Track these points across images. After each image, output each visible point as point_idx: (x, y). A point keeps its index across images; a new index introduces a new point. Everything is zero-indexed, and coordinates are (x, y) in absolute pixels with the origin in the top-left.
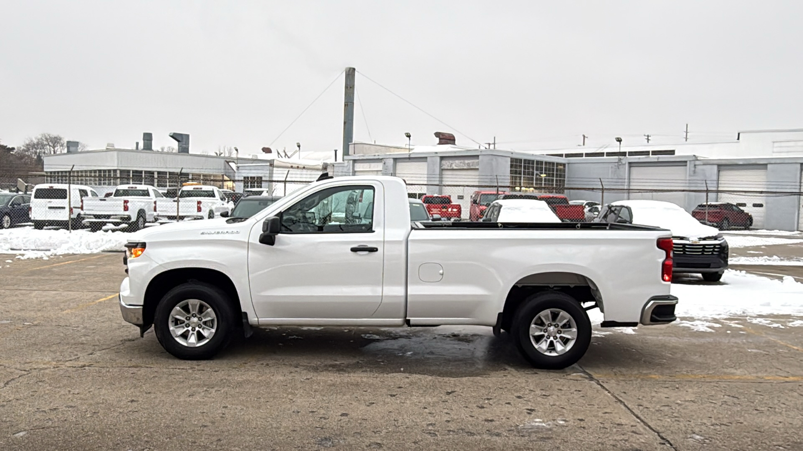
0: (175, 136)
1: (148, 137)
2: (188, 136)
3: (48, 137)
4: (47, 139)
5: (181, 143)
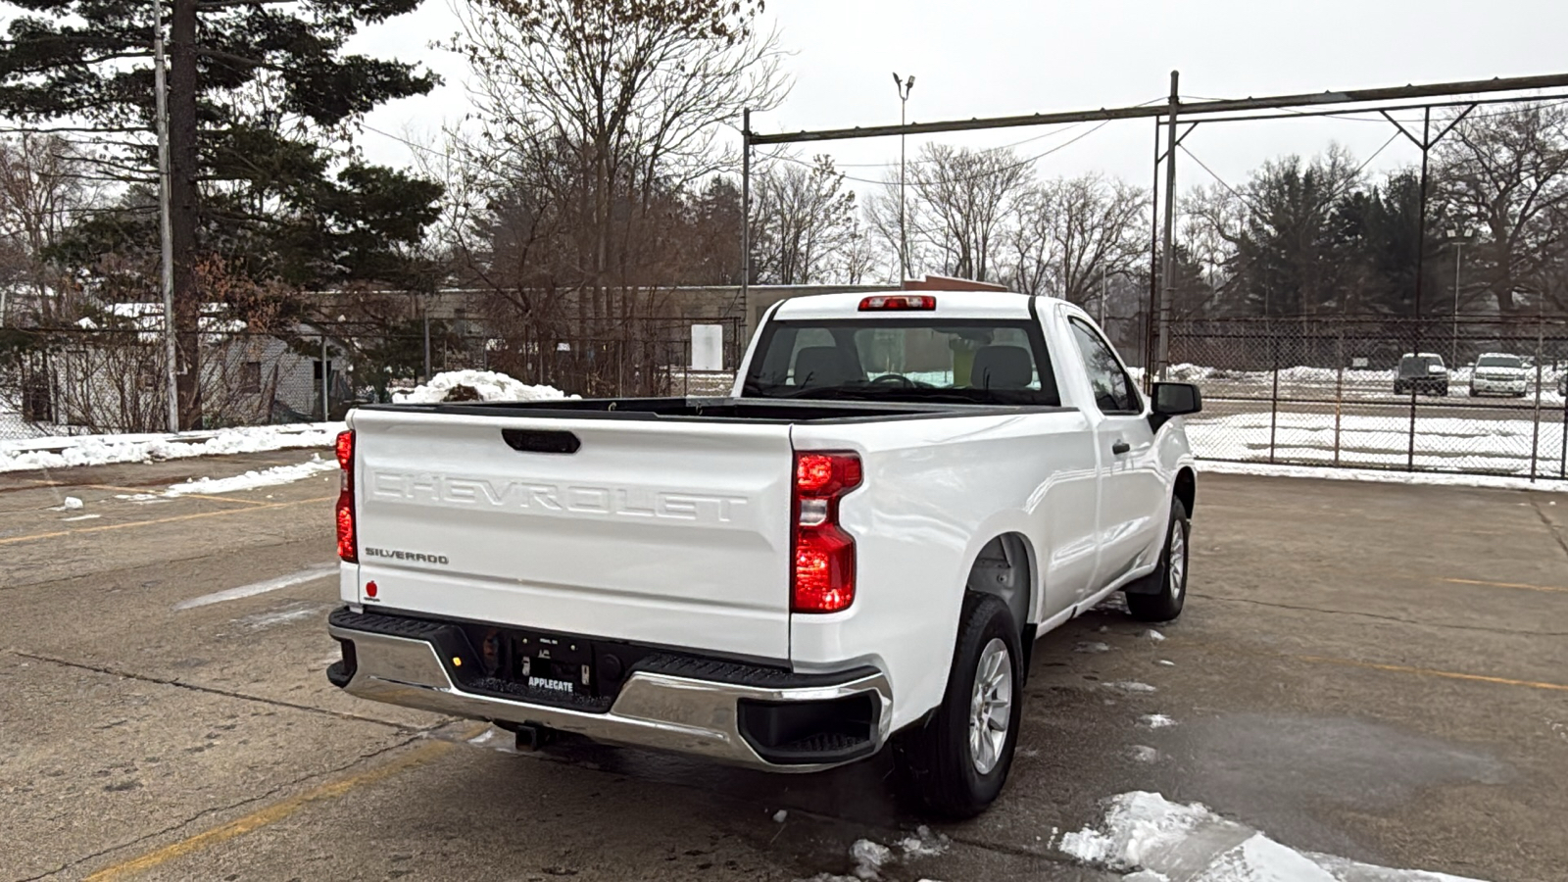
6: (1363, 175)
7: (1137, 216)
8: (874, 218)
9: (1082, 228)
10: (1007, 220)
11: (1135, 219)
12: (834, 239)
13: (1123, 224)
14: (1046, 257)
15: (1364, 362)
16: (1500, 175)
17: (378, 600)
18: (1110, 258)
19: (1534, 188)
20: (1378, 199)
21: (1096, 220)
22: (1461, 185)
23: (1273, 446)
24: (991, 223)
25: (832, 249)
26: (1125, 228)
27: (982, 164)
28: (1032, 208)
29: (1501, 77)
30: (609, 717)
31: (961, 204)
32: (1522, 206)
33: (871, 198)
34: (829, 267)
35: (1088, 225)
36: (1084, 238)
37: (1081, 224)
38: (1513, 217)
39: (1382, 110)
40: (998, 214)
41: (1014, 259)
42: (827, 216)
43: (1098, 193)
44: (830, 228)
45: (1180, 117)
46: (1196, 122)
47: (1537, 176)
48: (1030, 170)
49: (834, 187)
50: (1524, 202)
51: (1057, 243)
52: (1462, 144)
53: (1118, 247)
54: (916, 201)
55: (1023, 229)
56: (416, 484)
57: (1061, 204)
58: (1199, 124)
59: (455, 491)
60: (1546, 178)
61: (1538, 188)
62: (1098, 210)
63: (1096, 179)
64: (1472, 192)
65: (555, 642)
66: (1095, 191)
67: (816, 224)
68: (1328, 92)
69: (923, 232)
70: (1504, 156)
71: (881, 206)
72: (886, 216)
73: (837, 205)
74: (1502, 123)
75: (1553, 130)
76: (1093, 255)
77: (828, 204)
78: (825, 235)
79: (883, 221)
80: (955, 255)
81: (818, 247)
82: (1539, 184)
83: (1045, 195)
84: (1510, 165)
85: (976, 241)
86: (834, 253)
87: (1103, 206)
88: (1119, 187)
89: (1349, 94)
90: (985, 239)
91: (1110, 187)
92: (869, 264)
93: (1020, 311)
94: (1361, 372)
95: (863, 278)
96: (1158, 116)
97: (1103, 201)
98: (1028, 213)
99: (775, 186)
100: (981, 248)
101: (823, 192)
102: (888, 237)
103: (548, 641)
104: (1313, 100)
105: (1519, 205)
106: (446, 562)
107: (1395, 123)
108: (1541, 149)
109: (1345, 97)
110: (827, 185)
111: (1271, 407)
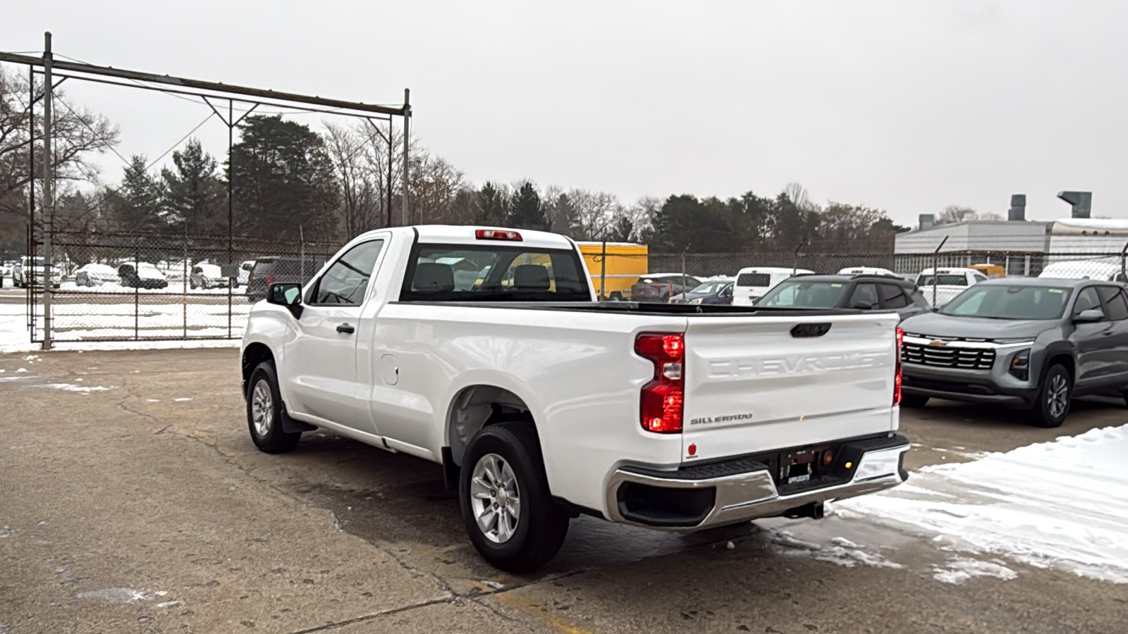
0: (1065, 197)
1: (1019, 202)
2: (1089, 195)
3: (955, 212)
4: (953, 214)
5: (1076, 207)
23: (137, 329)
29: (274, 90)
30: (852, 483)
39: (203, 96)
45: (54, 70)
46: (66, 77)
56: (740, 366)
58: (68, 79)
65: (804, 452)
68: (167, 76)
89: (182, 80)
96: (32, 65)
103: (801, 452)
104: (157, 79)
106: (750, 416)
107: (212, 106)
109: (179, 82)
111: (134, 300)
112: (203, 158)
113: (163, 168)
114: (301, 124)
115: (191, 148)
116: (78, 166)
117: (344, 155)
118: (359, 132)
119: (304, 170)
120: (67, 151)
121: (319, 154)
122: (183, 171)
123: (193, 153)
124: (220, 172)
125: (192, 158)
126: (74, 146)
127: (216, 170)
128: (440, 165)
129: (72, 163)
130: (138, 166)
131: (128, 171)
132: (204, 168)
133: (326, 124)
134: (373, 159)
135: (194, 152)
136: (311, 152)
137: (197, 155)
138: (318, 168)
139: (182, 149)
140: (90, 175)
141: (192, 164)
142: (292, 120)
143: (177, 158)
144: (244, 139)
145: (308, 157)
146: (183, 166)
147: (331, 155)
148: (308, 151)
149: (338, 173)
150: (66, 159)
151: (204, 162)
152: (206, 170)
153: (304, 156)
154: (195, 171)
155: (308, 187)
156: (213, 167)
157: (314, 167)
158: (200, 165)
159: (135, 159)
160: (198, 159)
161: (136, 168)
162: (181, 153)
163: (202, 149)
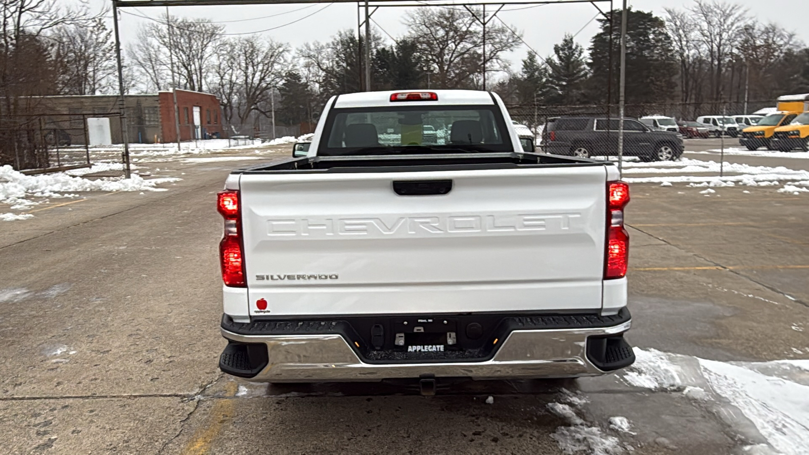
6: (382, 40)
7: (281, 58)
8: (134, 57)
9: (253, 63)
10: (211, 58)
11: (280, 60)
12: (110, 68)
13: (274, 62)
14: (234, 78)
15: (392, 130)
16: (440, 42)
17: (269, 312)
18: (268, 79)
19: (454, 48)
20: (393, 51)
21: (259, 59)
22: (425, 46)
24: (203, 60)
25: (109, 74)
26: (275, 64)
27: (195, 27)
28: (225, 52)
30: (491, 362)
31: (184, 49)
32: (450, 56)
33: (130, 45)
34: (108, 84)
35: (255, 61)
36: (254, 69)
37: (252, 62)
38: (446, 61)
40: (206, 56)
41: (217, 80)
42: (104, 55)
43: (259, 45)
44: (107, 62)
46: (378, 6)
47: (454, 42)
48: (222, 31)
49: (106, 38)
50: (450, 54)
51: (239, 71)
52: (424, 26)
53: (272, 74)
54: (159, 47)
55: (221, 64)
56: (309, 225)
57: (241, 50)
58: (379, 8)
59: (347, 227)
60: (459, 43)
61: (456, 48)
62: (260, 54)
63: (258, 37)
64: (429, 50)
65: (430, 321)
66: (257, 45)
67: (98, 59)
69: (165, 65)
70: (441, 33)
71: (137, 50)
72: (141, 56)
73: (110, 48)
74: (439, 17)
75: (460, 21)
76: (259, 78)
77: (103, 47)
78: (104, 65)
79: (140, 59)
80: (183, 77)
81: (100, 73)
82: (456, 46)
83: (231, 46)
84: (443, 37)
85: (196, 70)
86: (110, 76)
87: (263, 52)
88: (270, 42)
90: (201, 69)
91: (265, 42)
92: (133, 83)
93: (488, 100)
94: (391, 135)
95: (130, 91)
96: (358, 2)
97: (263, 49)
98: (223, 55)
99: (68, 36)
100: (199, 74)
101: (100, 40)
102: (143, 67)
103: (425, 321)
105: (448, 55)
106: (337, 277)
108: (456, 30)
110: (102, 36)
112: (574, 47)
113: (548, 58)
114: (646, 12)
115: (565, 40)
116: (497, 62)
117: (681, 31)
118: (694, 11)
119: (648, 47)
120: (492, 52)
121: (661, 33)
122: (560, 58)
123: (567, 45)
124: (586, 56)
125: (567, 49)
126: (496, 49)
127: (583, 55)
128: (771, 30)
129: (494, 60)
130: (532, 57)
131: (525, 62)
132: (575, 54)
133: (666, 9)
134: (705, 32)
135: (568, 43)
136: (654, 33)
137: (570, 45)
138: (660, 44)
139: (560, 43)
140: (505, 67)
141: (567, 52)
142: (639, 10)
143: (557, 49)
144: (604, 29)
145: (651, 37)
146: (561, 55)
147: (670, 34)
148: (651, 32)
149: (675, 46)
150: (491, 58)
151: (574, 50)
152: (576, 55)
153: (648, 37)
154: (568, 57)
155: (651, 60)
156: (581, 52)
157: (656, 44)
158: (572, 52)
159: (530, 53)
160: (570, 48)
161: (530, 60)
162: (560, 46)
163: (574, 40)
